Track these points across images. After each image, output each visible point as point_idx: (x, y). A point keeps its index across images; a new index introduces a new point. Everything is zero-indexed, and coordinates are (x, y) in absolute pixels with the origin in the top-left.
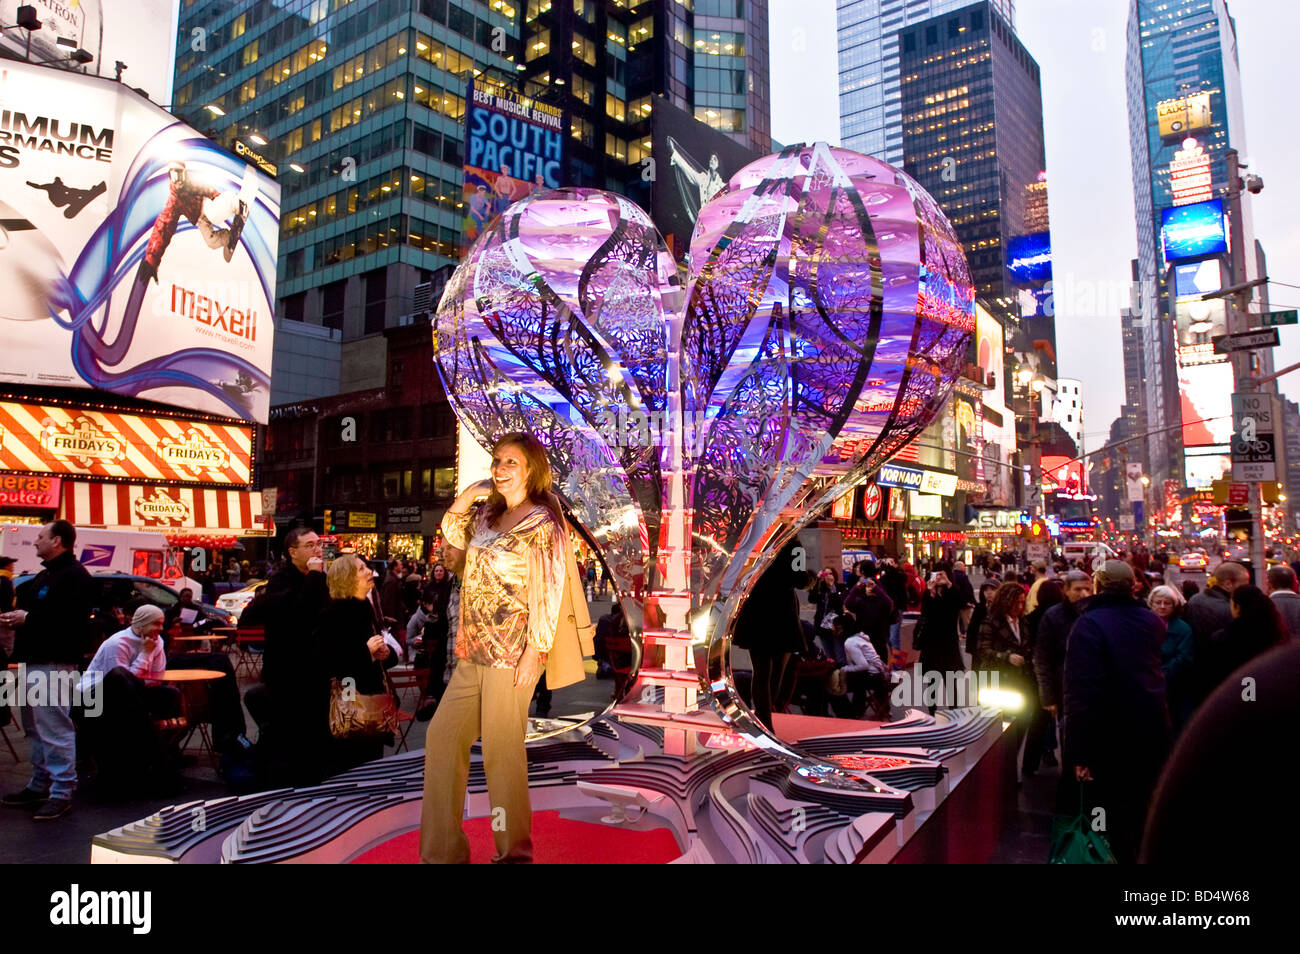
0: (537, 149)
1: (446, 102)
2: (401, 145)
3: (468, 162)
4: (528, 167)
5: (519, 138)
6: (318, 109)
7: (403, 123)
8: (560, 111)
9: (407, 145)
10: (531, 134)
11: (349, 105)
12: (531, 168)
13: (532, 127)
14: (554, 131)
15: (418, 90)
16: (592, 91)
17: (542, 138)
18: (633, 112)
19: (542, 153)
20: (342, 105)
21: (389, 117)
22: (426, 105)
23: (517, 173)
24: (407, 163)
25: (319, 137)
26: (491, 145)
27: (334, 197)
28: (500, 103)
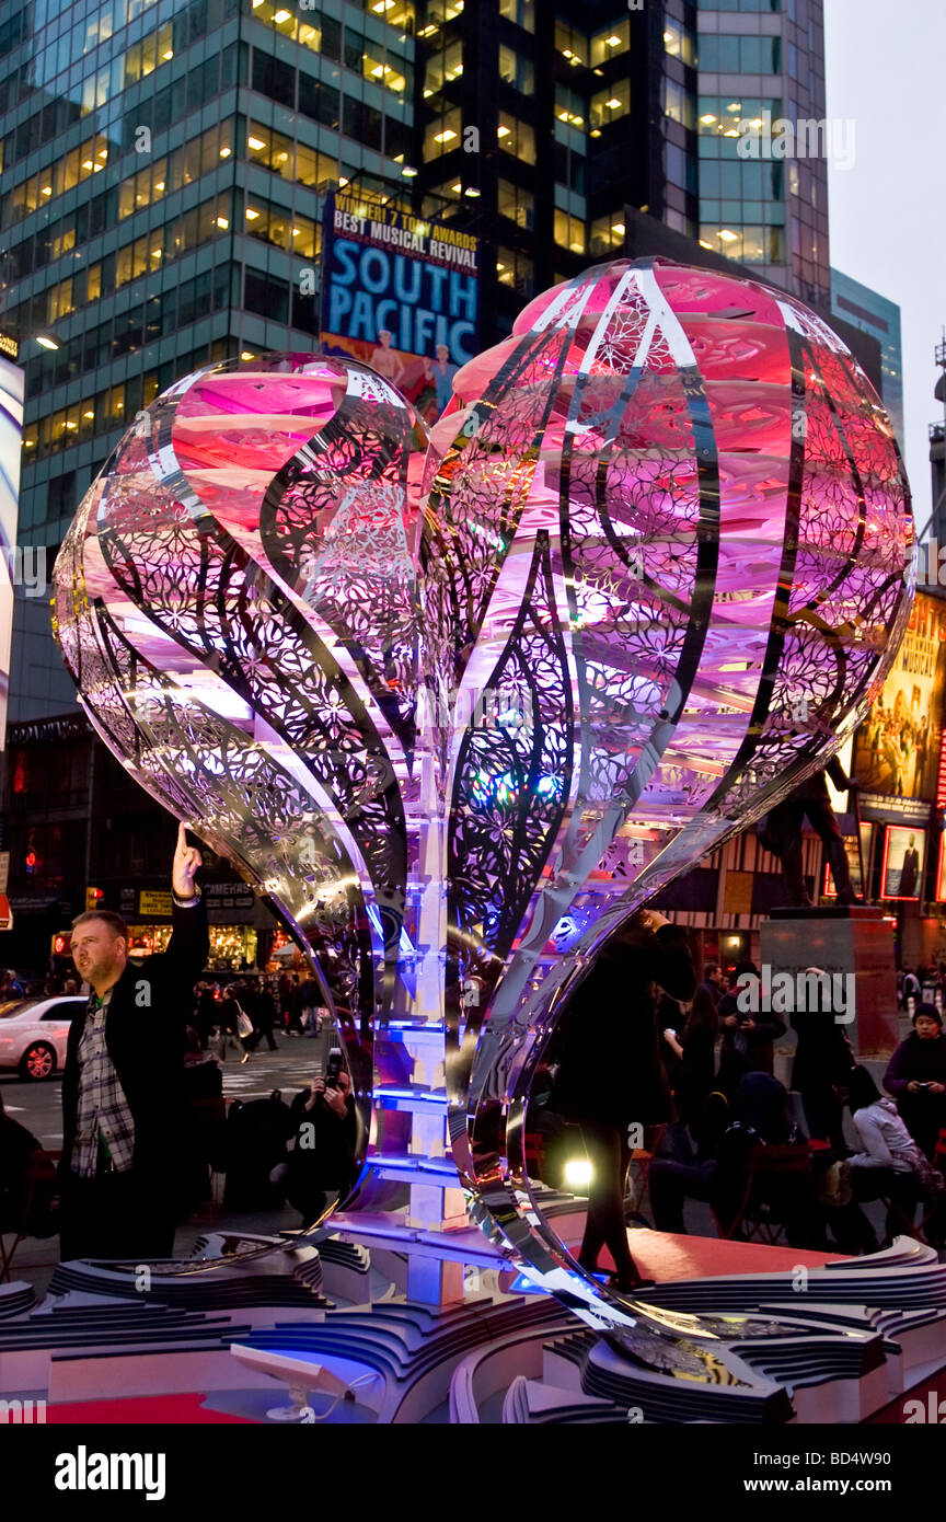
0: (437, 302)
1: (296, 232)
2: (226, 302)
3: (326, 329)
4: (423, 333)
5: (408, 286)
6: (97, 248)
7: (228, 267)
8: (474, 240)
9: (234, 303)
10: (427, 279)
11: (145, 240)
12: (428, 333)
13: (429, 268)
14: (464, 273)
15: (251, 215)
16: (531, 206)
17: (446, 284)
18: (599, 238)
19: (445, 310)
20: (133, 243)
21: (205, 260)
22: (265, 239)
23: (406, 343)
24: (234, 332)
25: (98, 294)
26: (363, 298)
27: (122, 390)
28: (377, 231)
